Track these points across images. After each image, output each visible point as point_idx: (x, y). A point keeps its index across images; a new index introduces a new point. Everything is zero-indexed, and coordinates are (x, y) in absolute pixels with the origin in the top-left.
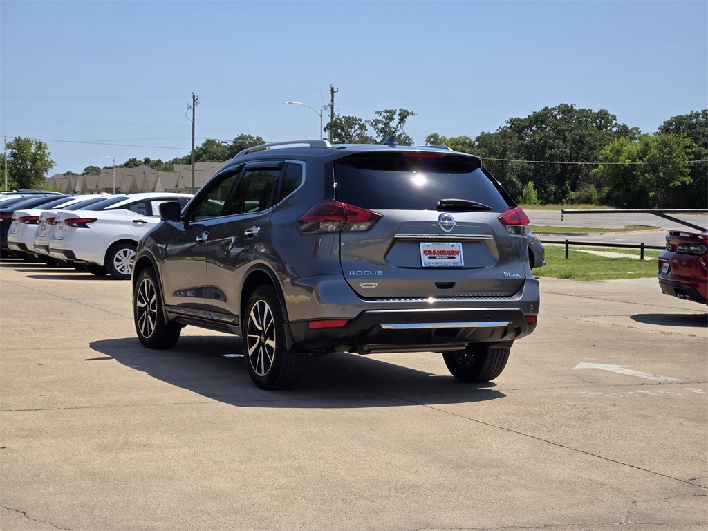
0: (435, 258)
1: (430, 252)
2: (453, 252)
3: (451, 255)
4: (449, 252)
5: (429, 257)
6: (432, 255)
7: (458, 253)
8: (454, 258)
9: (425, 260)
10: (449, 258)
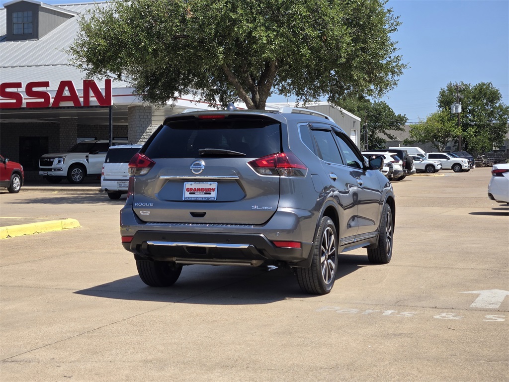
0: (194, 193)
1: (191, 189)
2: (210, 190)
3: (207, 192)
4: (206, 190)
5: (190, 193)
6: (192, 191)
7: (214, 190)
8: (210, 194)
9: (187, 195)
10: (205, 193)
